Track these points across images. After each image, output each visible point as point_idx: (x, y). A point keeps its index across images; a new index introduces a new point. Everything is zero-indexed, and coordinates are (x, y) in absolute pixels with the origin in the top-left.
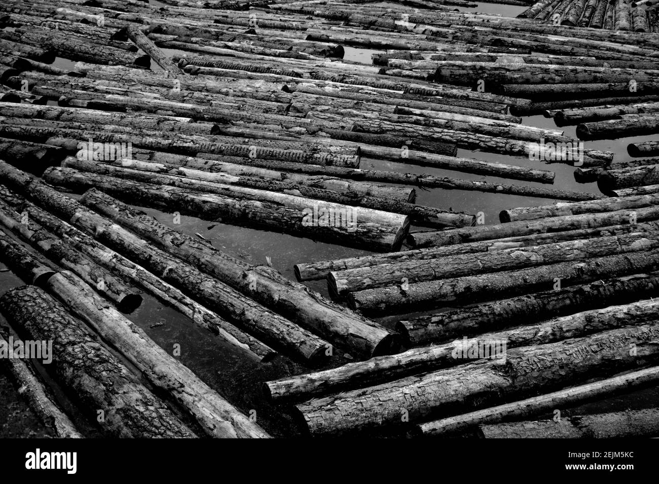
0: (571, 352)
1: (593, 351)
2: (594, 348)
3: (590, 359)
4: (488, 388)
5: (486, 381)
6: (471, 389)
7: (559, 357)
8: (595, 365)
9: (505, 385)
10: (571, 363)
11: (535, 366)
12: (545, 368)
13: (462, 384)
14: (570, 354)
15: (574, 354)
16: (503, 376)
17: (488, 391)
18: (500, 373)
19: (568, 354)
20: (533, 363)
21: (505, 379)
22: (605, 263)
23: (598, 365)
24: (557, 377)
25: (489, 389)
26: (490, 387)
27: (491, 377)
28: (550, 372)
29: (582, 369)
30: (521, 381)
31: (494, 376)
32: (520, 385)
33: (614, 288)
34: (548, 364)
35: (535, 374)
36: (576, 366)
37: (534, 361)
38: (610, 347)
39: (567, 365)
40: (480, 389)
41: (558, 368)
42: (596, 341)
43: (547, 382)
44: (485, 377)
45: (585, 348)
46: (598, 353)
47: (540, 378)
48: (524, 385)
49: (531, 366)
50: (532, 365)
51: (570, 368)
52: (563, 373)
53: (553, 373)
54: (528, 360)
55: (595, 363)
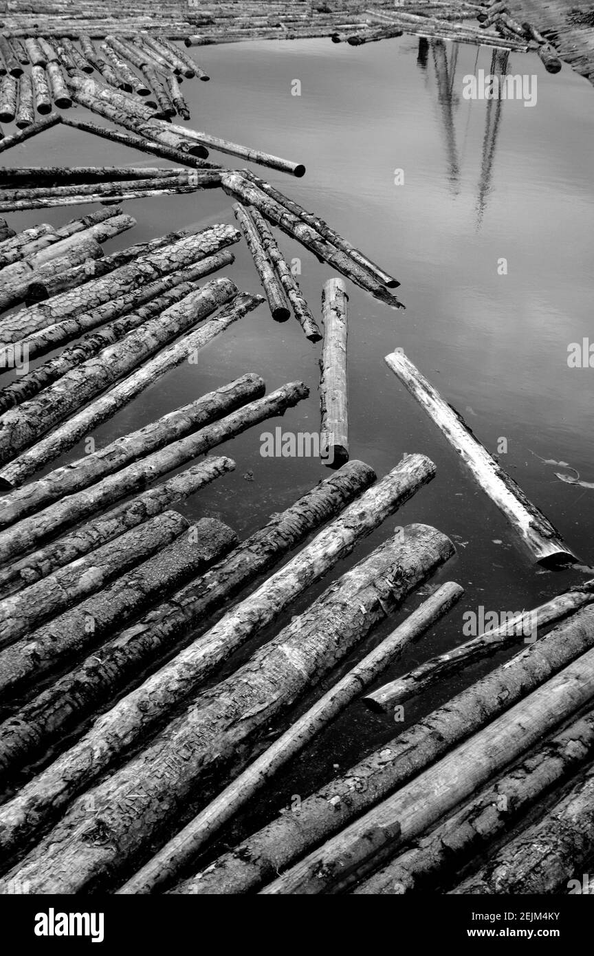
0: (161, 772)
1: (185, 760)
2: (184, 753)
3: (186, 772)
4: (93, 871)
5: (87, 862)
6: (75, 883)
7: (152, 786)
8: (195, 777)
9: (110, 858)
10: (169, 788)
11: (131, 811)
12: (144, 810)
13: (60, 881)
14: (162, 776)
15: (166, 773)
16: (101, 845)
17: (95, 877)
18: (96, 843)
19: (159, 776)
20: (128, 809)
21: (106, 849)
22: (62, 631)
23: (197, 776)
24: (162, 816)
25: (95, 873)
26: (95, 869)
27: (88, 853)
28: (152, 813)
29: (183, 790)
30: (126, 843)
31: (91, 850)
32: (127, 849)
33: (116, 663)
34: (145, 802)
35: (137, 824)
36: (175, 790)
37: (127, 806)
38: (201, 744)
39: (165, 792)
40: (85, 878)
41: (157, 802)
42: (182, 742)
43: (154, 828)
44: (82, 857)
45: (175, 759)
46: (191, 758)
47: (145, 827)
48: (131, 846)
49: (127, 815)
50: (128, 812)
51: (169, 795)
52: (166, 807)
53: (156, 812)
54: (119, 807)
55: (194, 774)
